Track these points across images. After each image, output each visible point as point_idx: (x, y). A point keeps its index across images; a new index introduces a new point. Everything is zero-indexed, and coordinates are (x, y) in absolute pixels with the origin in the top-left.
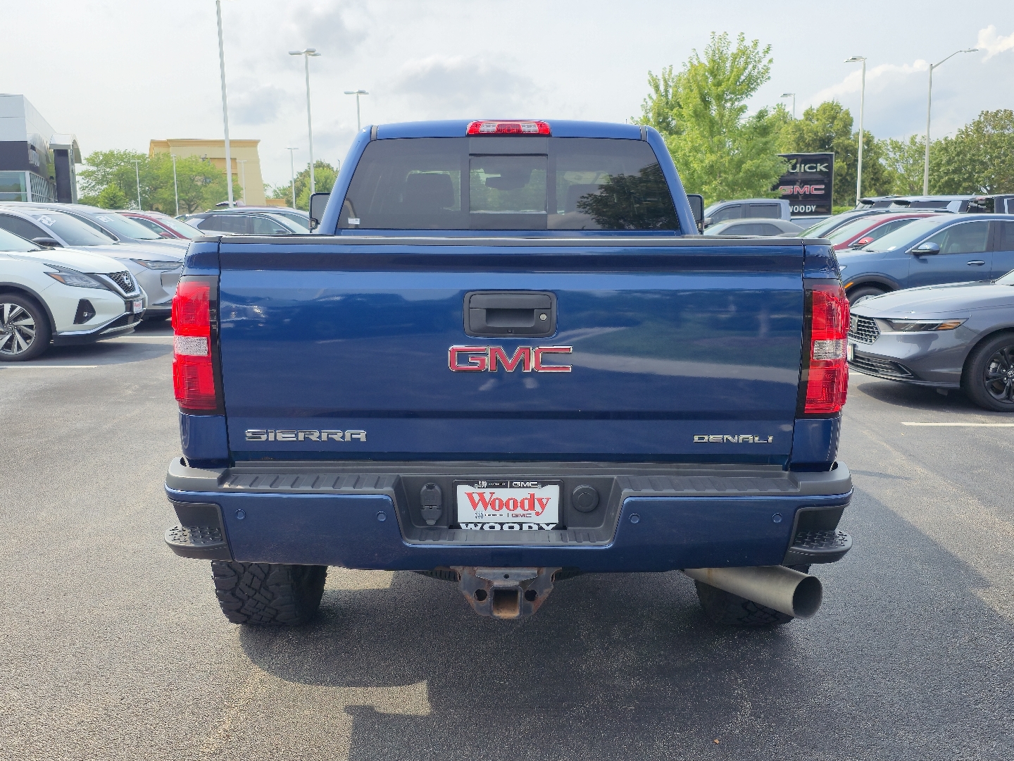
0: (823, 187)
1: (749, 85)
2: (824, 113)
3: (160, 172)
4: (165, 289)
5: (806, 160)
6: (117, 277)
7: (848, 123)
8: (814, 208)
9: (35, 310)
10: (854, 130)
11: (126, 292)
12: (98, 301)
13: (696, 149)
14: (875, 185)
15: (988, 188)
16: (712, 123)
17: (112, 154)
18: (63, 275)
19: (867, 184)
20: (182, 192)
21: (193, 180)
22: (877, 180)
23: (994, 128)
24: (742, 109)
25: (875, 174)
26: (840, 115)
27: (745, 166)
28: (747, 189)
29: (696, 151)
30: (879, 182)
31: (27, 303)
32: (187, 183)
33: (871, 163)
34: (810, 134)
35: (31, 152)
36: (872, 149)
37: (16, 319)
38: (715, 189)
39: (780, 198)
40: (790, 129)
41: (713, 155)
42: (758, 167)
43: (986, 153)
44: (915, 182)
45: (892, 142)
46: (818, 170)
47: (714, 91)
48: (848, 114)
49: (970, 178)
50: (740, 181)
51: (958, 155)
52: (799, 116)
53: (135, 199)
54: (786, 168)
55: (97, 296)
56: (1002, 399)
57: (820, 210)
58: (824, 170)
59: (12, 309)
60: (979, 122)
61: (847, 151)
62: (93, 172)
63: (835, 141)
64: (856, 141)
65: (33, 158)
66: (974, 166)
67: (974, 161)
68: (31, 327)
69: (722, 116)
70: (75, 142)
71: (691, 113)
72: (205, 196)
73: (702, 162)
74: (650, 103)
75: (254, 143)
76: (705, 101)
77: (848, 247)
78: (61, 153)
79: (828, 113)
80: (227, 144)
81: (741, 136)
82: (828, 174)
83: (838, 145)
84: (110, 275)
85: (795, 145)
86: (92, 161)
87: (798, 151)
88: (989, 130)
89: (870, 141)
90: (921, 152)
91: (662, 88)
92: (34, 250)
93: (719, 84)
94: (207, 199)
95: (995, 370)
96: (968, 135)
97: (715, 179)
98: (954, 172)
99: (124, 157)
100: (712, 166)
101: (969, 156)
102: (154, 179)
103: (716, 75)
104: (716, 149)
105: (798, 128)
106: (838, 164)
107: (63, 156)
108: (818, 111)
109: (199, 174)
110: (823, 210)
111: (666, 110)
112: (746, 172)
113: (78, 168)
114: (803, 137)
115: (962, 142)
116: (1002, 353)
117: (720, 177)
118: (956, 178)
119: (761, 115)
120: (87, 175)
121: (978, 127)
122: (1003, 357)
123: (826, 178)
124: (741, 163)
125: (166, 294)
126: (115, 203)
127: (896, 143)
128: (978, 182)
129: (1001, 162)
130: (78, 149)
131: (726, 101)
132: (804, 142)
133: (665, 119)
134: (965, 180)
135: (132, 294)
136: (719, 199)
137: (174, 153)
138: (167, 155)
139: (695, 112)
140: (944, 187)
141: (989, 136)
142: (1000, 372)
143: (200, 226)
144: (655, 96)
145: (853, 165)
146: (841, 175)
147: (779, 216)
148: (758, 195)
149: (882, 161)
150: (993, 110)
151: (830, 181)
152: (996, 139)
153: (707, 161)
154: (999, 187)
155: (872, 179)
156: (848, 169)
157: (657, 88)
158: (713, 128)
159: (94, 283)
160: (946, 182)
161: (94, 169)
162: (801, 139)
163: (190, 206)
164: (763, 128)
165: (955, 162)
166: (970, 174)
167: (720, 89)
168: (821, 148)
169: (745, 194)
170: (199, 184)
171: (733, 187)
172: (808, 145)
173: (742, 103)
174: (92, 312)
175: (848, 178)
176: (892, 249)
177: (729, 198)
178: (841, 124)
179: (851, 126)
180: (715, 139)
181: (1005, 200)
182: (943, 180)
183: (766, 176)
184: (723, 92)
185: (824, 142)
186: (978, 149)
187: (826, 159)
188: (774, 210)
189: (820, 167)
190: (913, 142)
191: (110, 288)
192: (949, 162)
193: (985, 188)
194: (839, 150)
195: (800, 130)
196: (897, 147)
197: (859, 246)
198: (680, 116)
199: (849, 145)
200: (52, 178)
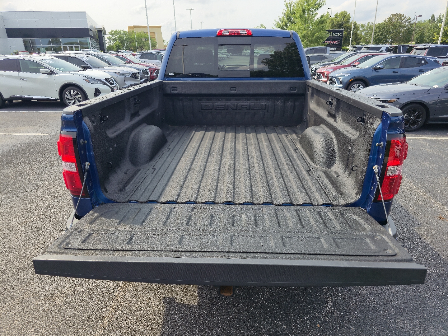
0: (339, 41)
1: (319, 6)
2: (341, 15)
3: (131, 37)
4: (126, 82)
5: (334, 32)
6: (107, 80)
7: (349, 18)
8: (336, 48)
9: (81, 92)
10: (351, 21)
11: (111, 85)
12: (101, 89)
13: (299, 29)
14: (356, 40)
15: (391, 40)
16: (306, 19)
17: (116, 31)
18: (89, 80)
19: (353, 40)
20: (139, 43)
21: (142, 40)
22: (357, 38)
23: (395, 20)
24: (316, 14)
25: (356, 36)
26: (346, 16)
27: (316, 35)
28: (316, 42)
29: (300, 30)
30: (357, 39)
31: (78, 90)
32: (140, 41)
33: (355, 32)
34: (336, 23)
35: (90, 31)
36: (356, 28)
37: (75, 95)
38: (305, 43)
39: (326, 46)
40: (330, 21)
41: (305, 31)
42: (320, 35)
43: (392, 28)
44: (368, 39)
45: (361, 25)
46: (338, 35)
47: (307, 8)
48: (349, 15)
49: (385, 37)
50: (314, 40)
51: (382, 29)
52: (333, 16)
53: (125, 46)
54: (328, 35)
55: (101, 87)
56: (408, 127)
57: (338, 49)
58: (341, 35)
59: (74, 92)
60: (390, 18)
61: (348, 28)
62: (111, 37)
63: (344, 25)
64: (351, 25)
65: (91, 33)
66: (387, 33)
67: (388, 31)
68: (80, 98)
69: (309, 17)
70: (103, 28)
71: (299, 16)
72: (146, 45)
73: (301, 33)
74: (285, 12)
75: (160, 27)
76: (304, 11)
77: (351, 66)
78: (100, 31)
79: (343, 15)
80: (148, 27)
81: (314, 24)
82: (341, 37)
83: (345, 26)
84: (105, 79)
85: (331, 26)
86: (111, 34)
87: (332, 29)
88: (393, 20)
89: (356, 25)
90: (371, 28)
91: (289, 7)
92: (80, 71)
93: (309, 5)
94: (146, 46)
95: (406, 117)
96: (386, 22)
97: (306, 40)
98: (381, 35)
99: (120, 32)
100: (305, 35)
101: (386, 29)
102: (130, 39)
103: (308, 2)
104: (306, 29)
105: (332, 20)
106: (345, 33)
107: (100, 32)
108: (339, 14)
109: (144, 37)
110: (339, 49)
111: (291, 15)
112: (316, 37)
113: (106, 37)
114: (334, 24)
115: (384, 24)
116: (410, 111)
117: (307, 38)
118: (381, 37)
119: (322, 17)
120: (109, 38)
121: (390, 19)
122: (410, 112)
123: (340, 38)
124: (314, 33)
125: (126, 84)
126: (119, 47)
127: (363, 25)
128: (388, 38)
129: (396, 32)
130: (105, 30)
131: (311, 11)
132: (334, 25)
133: (290, 17)
134: (384, 38)
135: (113, 86)
136: (307, 47)
137: (136, 30)
138: (133, 31)
139: (300, 15)
140: (377, 40)
141: (393, 23)
142: (407, 118)
143: (140, 58)
144: (286, 10)
145: (349, 33)
146: (345, 37)
147: (325, 52)
148: (319, 45)
149: (358, 32)
150: (395, 13)
151: (342, 40)
152: (395, 23)
153: (303, 33)
154: (394, 40)
155: (355, 38)
156: (348, 35)
157: (287, 7)
158: (306, 21)
159: (99, 82)
160: (378, 38)
161: (111, 36)
162: (333, 24)
163: (141, 48)
164: (322, 21)
165: (381, 32)
166: (386, 35)
167: (309, 7)
168: (339, 27)
169: (315, 45)
170: (144, 41)
171: (311, 42)
172: (335, 26)
173: (315, 13)
174: (100, 93)
175: (347, 38)
176: (367, 67)
177: (310, 46)
178: (347, 19)
179: (350, 19)
180: (306, 25)
181: (401, 47)
182: (377, 38)
183: (322, 38)
184: (310, 8)
185: (341, 25)
186: (389, 27)
187: (341, 32)
188: (324, 51)
189: (339, 34)
190: (368, 24)
191: (105, 84)
192: (379, 32)
193: (390, 40)
194: (345, 28)
195: (333, 21)
196: (363, 26)
197: (354, 66)
198: (295, 17)
199: (349, 26)
200: (98, 40)
